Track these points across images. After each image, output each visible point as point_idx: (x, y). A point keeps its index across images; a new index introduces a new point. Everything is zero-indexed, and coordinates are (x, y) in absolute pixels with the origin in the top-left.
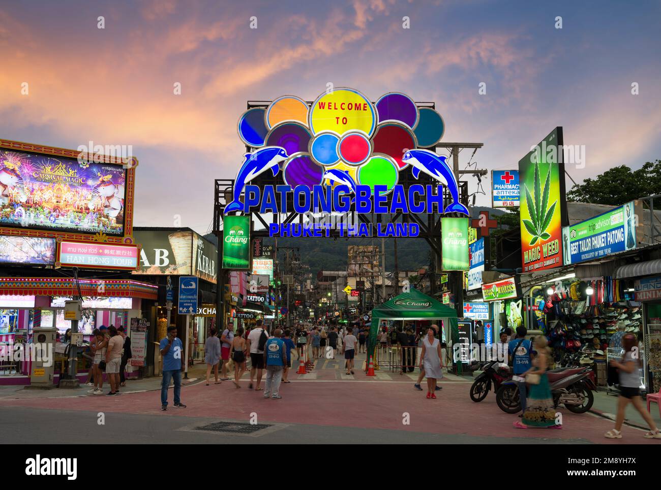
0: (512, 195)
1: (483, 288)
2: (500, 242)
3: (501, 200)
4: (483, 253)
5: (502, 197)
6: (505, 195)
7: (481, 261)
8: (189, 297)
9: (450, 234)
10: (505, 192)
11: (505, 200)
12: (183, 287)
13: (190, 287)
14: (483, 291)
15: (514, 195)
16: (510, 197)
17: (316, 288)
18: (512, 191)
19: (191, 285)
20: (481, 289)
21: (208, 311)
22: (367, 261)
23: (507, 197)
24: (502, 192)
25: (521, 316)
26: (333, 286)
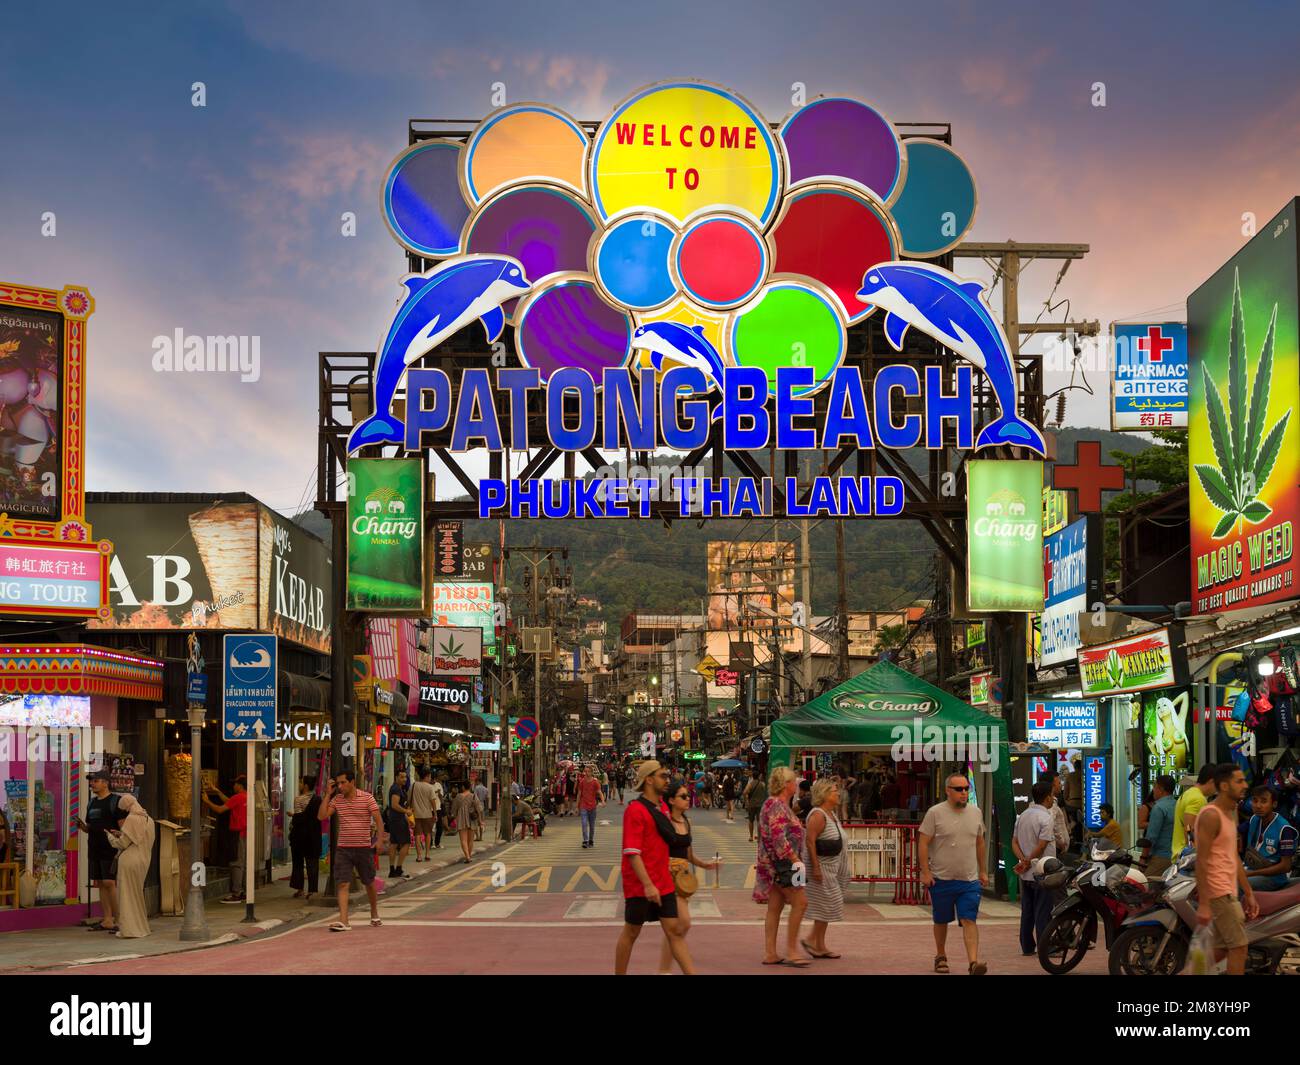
0: (1167, 394)
1: (1082, 658)
2: (1132, 529)
3: (1137, 410)
4: (1084, 562)
5: (1140, 400)
6: (1147, 393)
7: (1076, 583)
8: (253, 692)
9: (990, 507)
10: (1147, 387)
11: (1147, 409)
12: (234, 663)
13: (255, 664)
14: (1083, 669)
15: (1173, 393)
16: (1162, 400)
17: (619, 662)
18: (1166, 382)
19: (258, 658)
20: (1075, 661)
21: (310, 731)
22: (759, 585)
23: (1154, 399)
24: (1140, 387)
25: (1185, 736)
26: (666, 658)
